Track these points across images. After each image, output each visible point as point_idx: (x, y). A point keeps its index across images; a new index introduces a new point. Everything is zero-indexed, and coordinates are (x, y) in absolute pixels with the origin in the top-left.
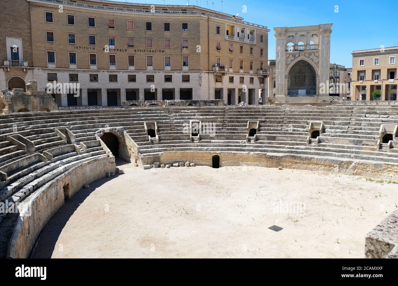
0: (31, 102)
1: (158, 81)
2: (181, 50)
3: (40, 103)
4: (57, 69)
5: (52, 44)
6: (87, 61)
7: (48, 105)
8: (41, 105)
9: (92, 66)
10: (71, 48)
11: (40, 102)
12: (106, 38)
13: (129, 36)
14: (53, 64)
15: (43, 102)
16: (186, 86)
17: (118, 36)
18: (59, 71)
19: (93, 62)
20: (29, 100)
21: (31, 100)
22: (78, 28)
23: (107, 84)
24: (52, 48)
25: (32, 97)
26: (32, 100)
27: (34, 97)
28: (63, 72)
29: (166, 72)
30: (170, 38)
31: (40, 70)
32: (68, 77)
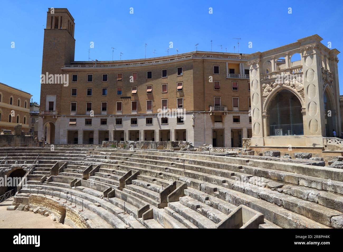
2: (177, 93)
4: (77, 115)
5: (75, 97)
6: (99, 108)
8: (22, 142)
9: (103, 112)
10: (88, 99)
12: (115, 89)
13: (133, 86)
14: (75, 112)
17: (124, 86)
18: (78, 117)
19: (104, 109)
20: (13, 139)
22: (95, 84)
24: (74, 100)
25: (15, 137)
26: (15, 139)
27: (17, 137)
28: (81, 118)
30: (167, 83)
31: (65, 117)
32: (84, 122)
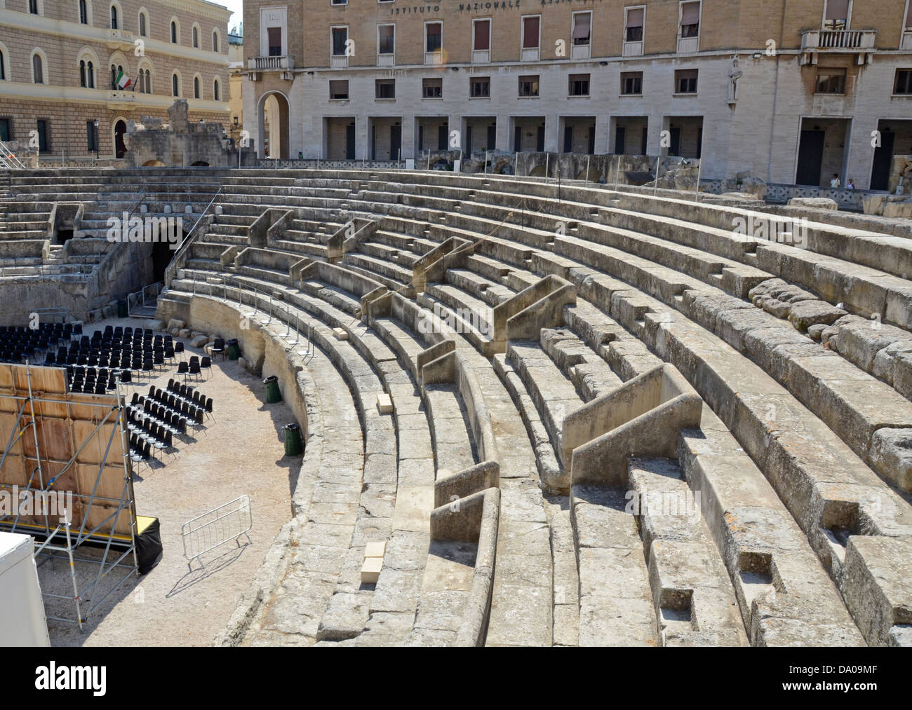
0: (170, 146)
1: (602, 92)
3: (190, 151)
4: (351, 69)
5: (343, 9)
6: (418, 44)
7: (207, 154)
8: (192, 153)
9: (431, 56)
10: (383, 14)
11: (190, 147)
14: (343, 58)
15: (196, 147)
16: (685, 107)
18: (354, 73)
20: (167, 143)
21: (170, 142)
23: (464, 103)
24: (342, 19)
25: (172, 136)
26: (172, 143)
27: (177, 137)
28: (363, 77)
29: (625, 62)
31: (316, 75)
32: (372, 89)
